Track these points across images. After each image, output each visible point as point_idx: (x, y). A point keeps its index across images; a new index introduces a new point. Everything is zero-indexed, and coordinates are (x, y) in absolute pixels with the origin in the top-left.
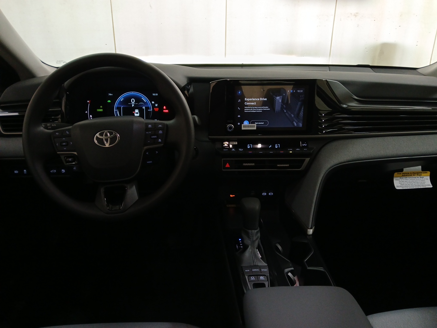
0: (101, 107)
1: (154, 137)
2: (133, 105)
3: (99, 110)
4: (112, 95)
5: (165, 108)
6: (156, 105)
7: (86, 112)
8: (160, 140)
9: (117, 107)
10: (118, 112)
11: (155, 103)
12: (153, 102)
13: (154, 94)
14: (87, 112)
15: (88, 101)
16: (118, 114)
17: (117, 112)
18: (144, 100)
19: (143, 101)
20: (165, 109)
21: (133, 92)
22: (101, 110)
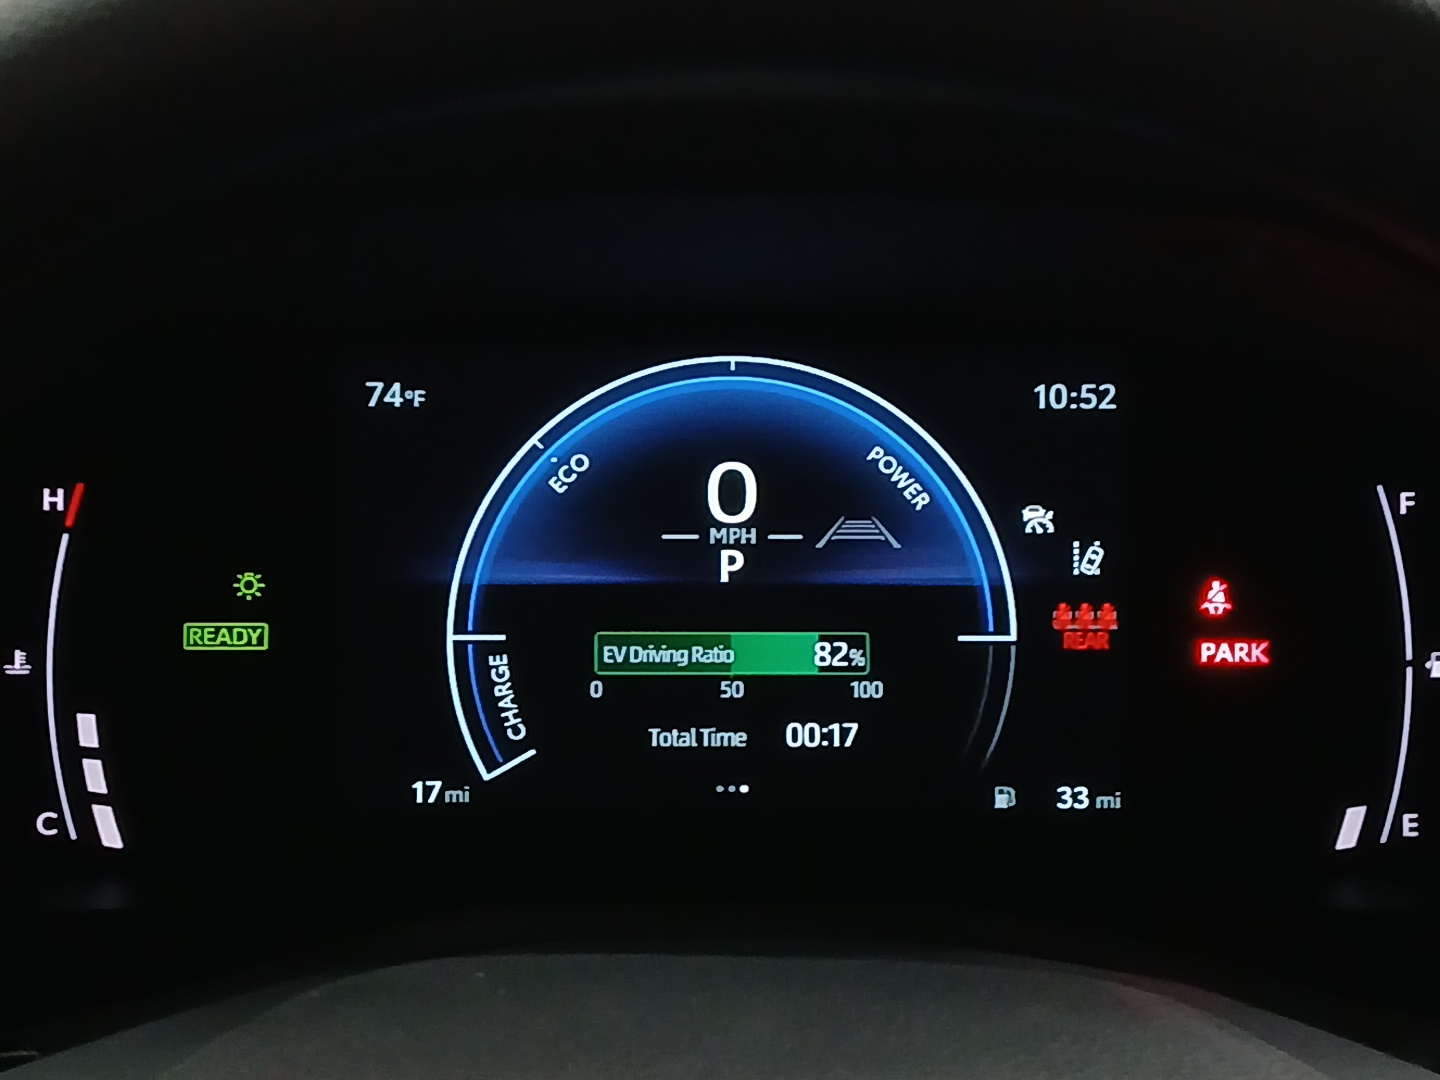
0: (249, 584)
2: (731, 563)
3: (198, 636)
4: (417, 397)
5: (1216, 599)
6: (1089, 562)
7: (19, 665)
9: (488, 590)
10: (500, 664)
11: (1074, 526)
12: (1037, 518)
13: (1051, 396)
14: (36, 659)
15: (53, 499)
16: (503, 690)
17: (484, 670)
18: (901, 478)
19: (882, 500)
20: (1225, 629)
21: (734, 361)
22: (247, 637)
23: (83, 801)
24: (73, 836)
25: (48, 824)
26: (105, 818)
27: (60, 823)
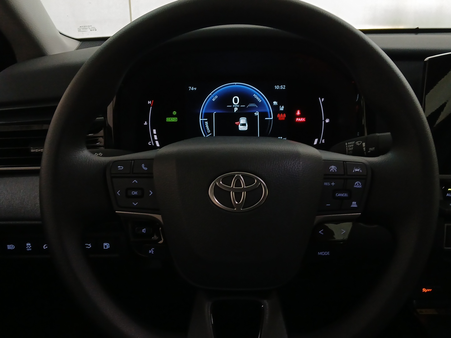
0: (175, 113)
1: (342, 195)
2: (236, 109)
3: (169, 120)
4: (195, 89)
5: (298, 113)
6: (282, 108)
7: (146, 123)
8: (354, 204)
9: (205, 114)
10: (207, 123)
11: (280, 104)
12: (275, 103)
13: (277, 87)
14: (148, 123)
15: (149, 102)
16: (207, 126)
17: (205, 124)
18: (257, 98)
19: (255, 101)
20: (300, 117)
21: (236, 83)
22: (174, 120)
23: (154, 140)
24: (153, 145)
25: (150, 143)
26: (157, 143)
27: (151, 143)
